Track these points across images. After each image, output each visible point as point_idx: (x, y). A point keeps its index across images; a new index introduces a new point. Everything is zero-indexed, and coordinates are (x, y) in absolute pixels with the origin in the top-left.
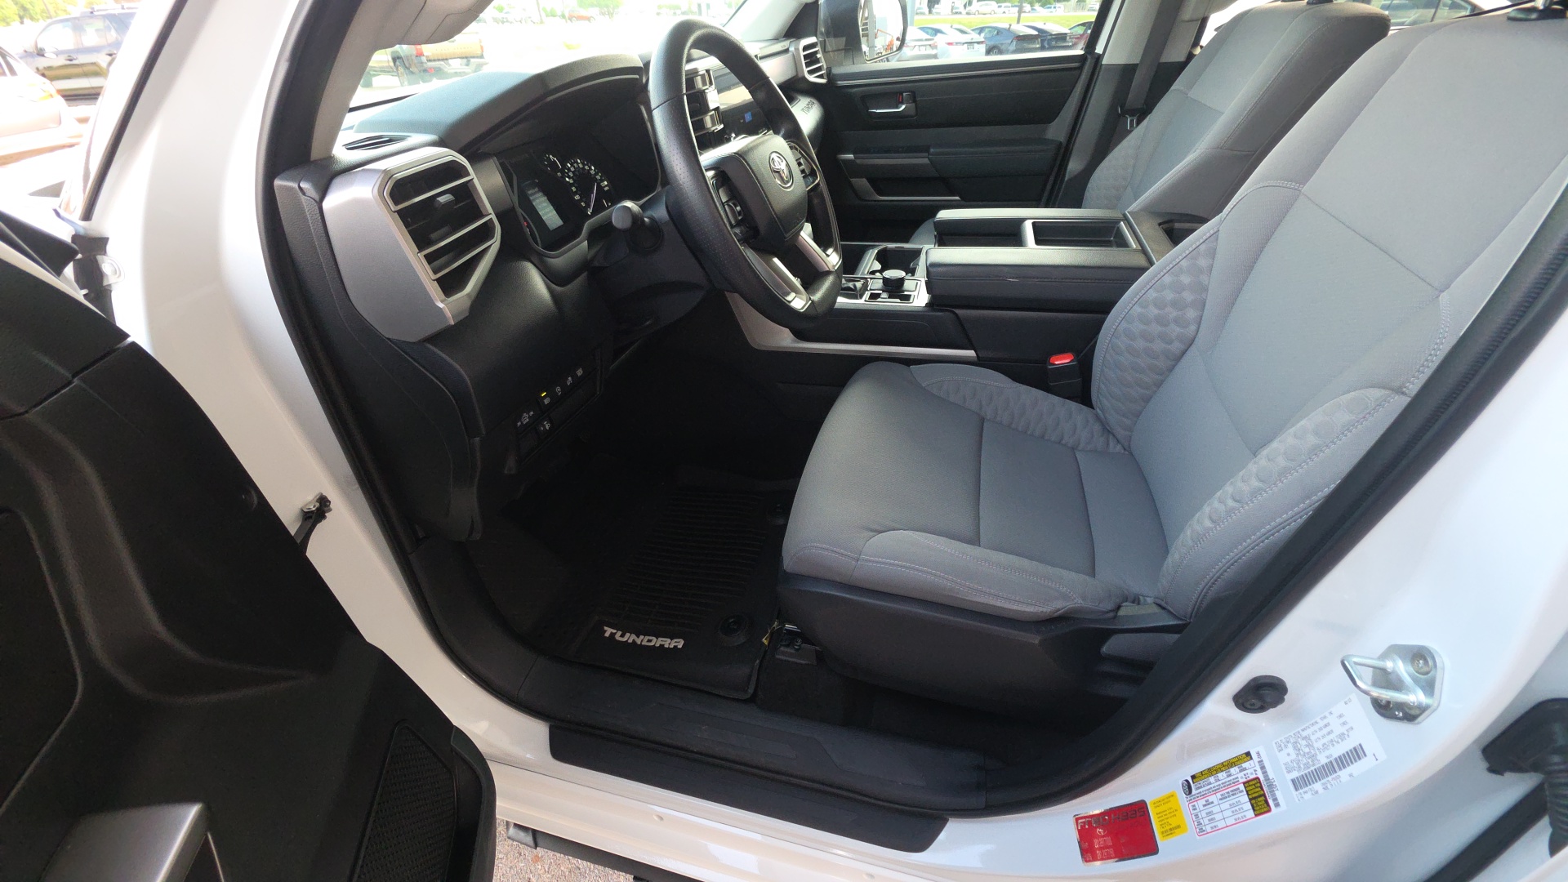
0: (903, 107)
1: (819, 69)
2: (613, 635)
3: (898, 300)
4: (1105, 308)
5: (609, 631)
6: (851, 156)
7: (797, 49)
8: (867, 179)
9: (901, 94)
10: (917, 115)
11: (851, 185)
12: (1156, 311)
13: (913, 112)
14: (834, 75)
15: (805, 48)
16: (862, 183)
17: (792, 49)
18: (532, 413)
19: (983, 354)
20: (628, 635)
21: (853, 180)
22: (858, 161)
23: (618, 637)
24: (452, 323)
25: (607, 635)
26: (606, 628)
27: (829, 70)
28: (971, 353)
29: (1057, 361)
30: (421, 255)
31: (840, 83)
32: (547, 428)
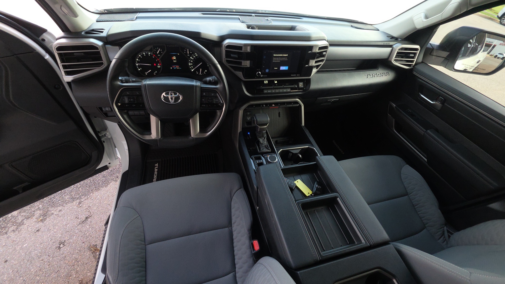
1: (412, 61)
5: (157, 165)
6: (394, 105)
7: (397, 47)
8: (395, 120)
9: (440, 96)
15: (402, 49)
16: (391, 119)
17: (394, 46)
25: (156, 165)
27: (416, 65)
30: (61, 64)
31: (415, 73)
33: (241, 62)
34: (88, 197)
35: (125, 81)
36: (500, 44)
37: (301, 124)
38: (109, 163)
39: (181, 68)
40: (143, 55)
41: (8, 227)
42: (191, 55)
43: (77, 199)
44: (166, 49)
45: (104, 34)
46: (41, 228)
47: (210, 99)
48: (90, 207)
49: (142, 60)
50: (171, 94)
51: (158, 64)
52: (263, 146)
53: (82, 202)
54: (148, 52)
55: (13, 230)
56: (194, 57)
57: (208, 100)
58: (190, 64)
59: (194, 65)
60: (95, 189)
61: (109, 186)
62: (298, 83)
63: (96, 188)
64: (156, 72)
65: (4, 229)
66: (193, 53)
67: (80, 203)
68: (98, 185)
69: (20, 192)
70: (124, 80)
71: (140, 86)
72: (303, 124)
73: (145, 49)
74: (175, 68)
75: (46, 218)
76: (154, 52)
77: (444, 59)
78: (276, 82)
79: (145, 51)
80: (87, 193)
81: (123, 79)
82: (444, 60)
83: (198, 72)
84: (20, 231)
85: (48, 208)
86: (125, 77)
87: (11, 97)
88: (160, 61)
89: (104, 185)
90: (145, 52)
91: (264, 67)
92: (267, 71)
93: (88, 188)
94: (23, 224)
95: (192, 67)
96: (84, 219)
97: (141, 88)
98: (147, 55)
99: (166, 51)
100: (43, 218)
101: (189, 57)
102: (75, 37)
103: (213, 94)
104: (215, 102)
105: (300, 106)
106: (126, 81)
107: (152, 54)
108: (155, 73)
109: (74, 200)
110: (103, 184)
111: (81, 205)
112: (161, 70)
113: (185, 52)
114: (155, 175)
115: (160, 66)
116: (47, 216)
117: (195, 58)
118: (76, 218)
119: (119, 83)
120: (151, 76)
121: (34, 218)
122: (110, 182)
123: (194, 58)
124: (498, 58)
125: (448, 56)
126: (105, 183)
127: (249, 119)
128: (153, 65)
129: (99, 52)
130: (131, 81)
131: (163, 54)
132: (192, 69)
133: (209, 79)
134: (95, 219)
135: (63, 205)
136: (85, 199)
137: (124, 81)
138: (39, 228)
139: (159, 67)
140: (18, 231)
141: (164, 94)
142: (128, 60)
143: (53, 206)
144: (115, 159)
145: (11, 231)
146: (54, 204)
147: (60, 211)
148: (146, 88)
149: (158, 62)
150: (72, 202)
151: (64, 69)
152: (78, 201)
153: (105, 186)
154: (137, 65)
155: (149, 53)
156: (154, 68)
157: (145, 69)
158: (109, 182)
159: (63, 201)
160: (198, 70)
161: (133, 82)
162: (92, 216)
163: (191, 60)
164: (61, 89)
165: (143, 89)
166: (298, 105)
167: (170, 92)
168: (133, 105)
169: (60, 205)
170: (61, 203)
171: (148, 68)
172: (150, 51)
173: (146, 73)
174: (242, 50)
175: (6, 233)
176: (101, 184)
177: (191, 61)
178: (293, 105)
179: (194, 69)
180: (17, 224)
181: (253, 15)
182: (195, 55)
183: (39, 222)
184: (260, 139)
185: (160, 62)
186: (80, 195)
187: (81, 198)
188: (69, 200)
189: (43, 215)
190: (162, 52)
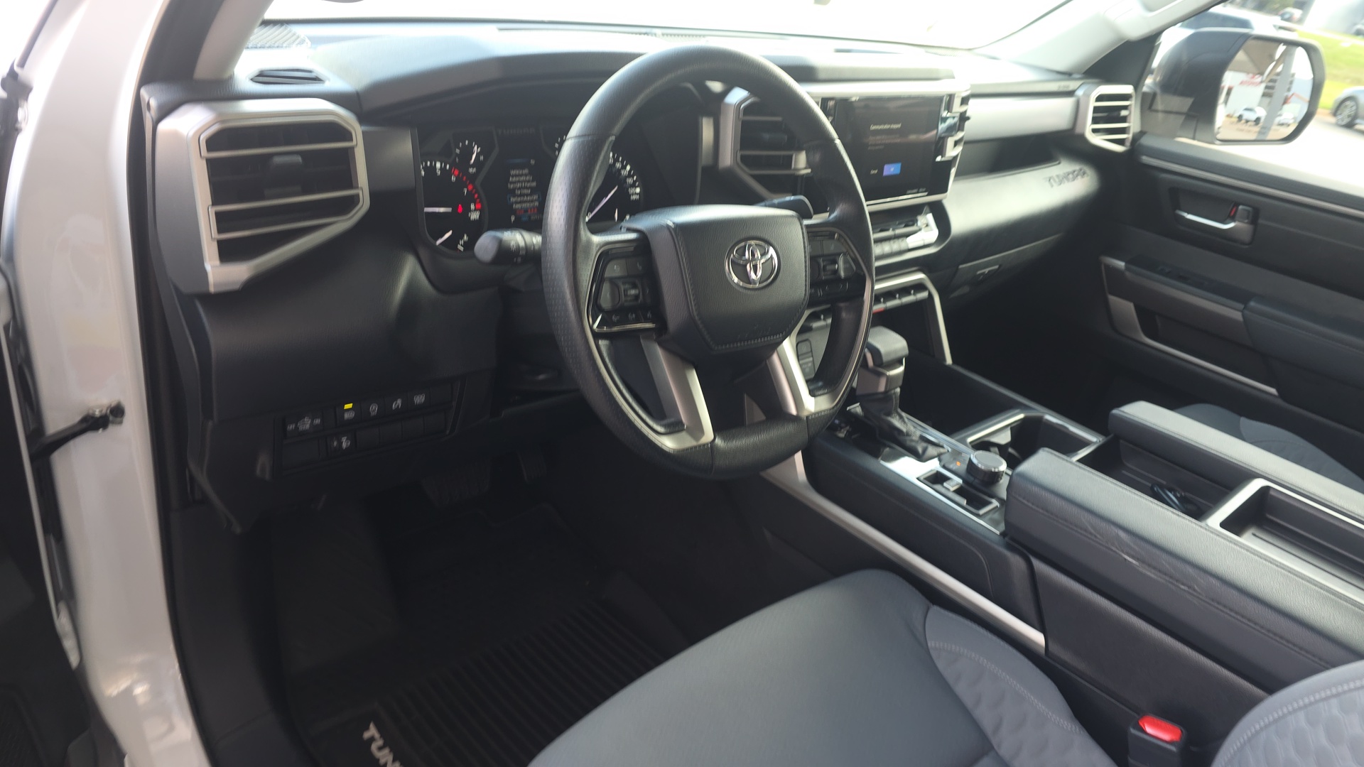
0: (1231, 225)
1: (1123, 131)
2: (372, 739)
3: (964, 502)
4: (1272, 684)
5: (372, 731)
6: (1121, 264)
7: (1087, 95)
8: (1136, 307)
9: (1237, 205)
10: (1250, 243)
11: (1106, 303)
12: (1324, 741)
13: (1246, 237)
14: (1140, 145)
15: (1100, 98)
16: (1124, 308)
17: (1080, 93)
18: (317, 421)
19: (1056, 649)
20: (386, 751)
21: (1113, 299)
22: (1128, 274)
23: (374, 747)
24: (212, 289)
25: (367, 735)
26: (372, 726)
27: (1136, 139)
28: (1037, 637)
29: (1154, 725)
30: (212, 211)
31: (1146, 159)
32: (344, 445)
33: (790, 158)
36: (1242, 83)
37: (944, 359)
44: (496, 143)
51: (472, 207)
54: (433, 158)
62: (916, 218)
72: (949, 361)
74: (524, 218)
76: (456, 159)
77: (1182, 118)
82: (1185, 119)
88: (475, 193)
98: (431, 170)
99: (499, 154)
103: (833, 246)
104: (843, 274)
105: (931, 298)
107: (449, 167)
108: (462, 242)
115: (477, 213)
124: (1247, 121)
125: (1192, 107)
128: (455, 208)
129: (351, 151)
131: (487, 166)
139: (473, 216)
149: (470, 198)
151: (219, 233)
155: (439, 165)
156: (459, 223)
166: (926, 294)
168: (630, 317)
171: (441, 223)
172: (445, 154)
173: (439, 243)
178: (915, 295)
181: (659, 31)
185: (478, 198)
190: (483, 159)
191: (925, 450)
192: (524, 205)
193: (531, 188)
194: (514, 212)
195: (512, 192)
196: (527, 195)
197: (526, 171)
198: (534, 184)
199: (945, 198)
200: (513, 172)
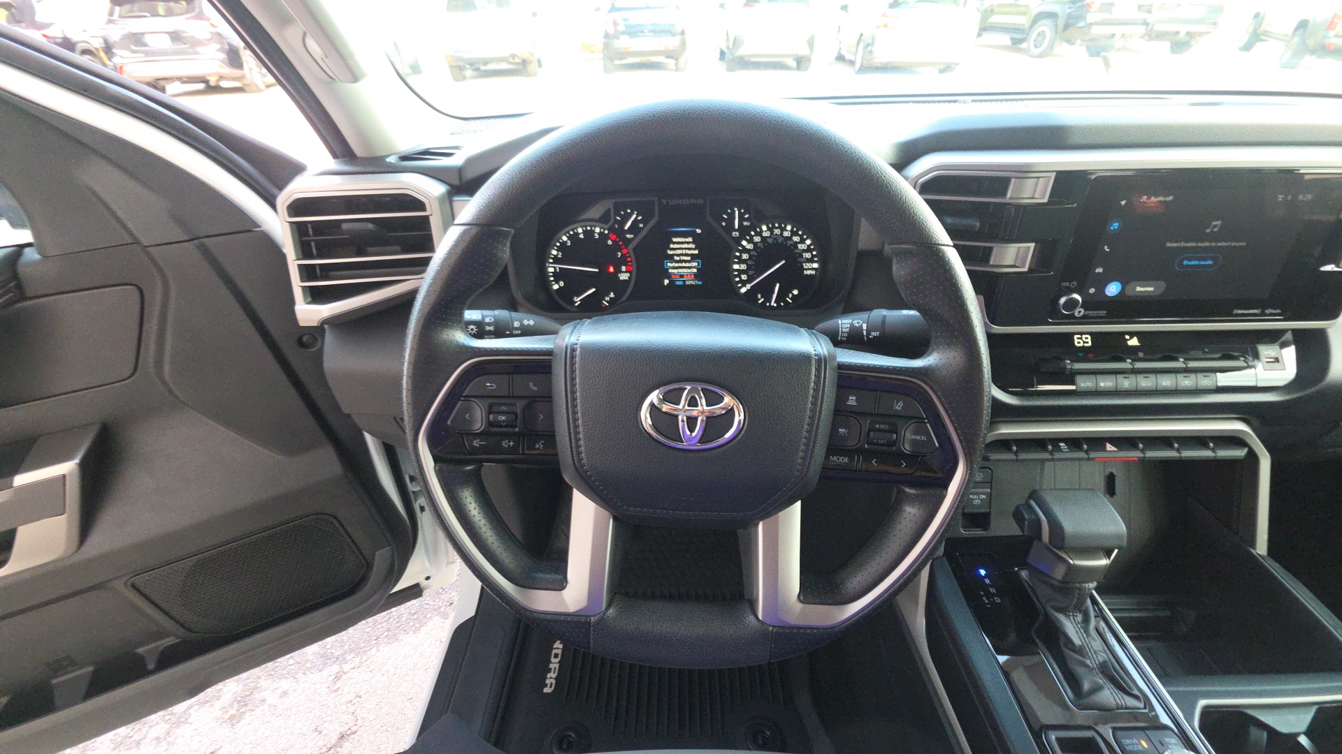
30: (296, 264)
33: (991, 249)
34: (365, 658)
35: (491, 328)
37: (1253, 543)
38: (428, 578)
39: (700, 283)
40: (574, 238)
41: (150, 724)
42: (744, 232)
43: (335, 662)
44: (657, 212)
45: (457, 160)
46: (221, 747)
47: (880, 430)
48: (360, 697)
49: (569, 254)
50: (693, 398)
51: (624, 268)
52: (1087, 666)
53: (345, 673)
54: (591, 223)
55: (157, 738)
56: (757, 239)
57: (871, 434)
58: (736, 267)
59: (752, 270)
60: (386, 634)
61: (424, 630)
62: (1256, 348)
63: (390, 633)
64: (612, 295)
65: (139, 729)
66: (753, 227)
67: (338, 677)
68: (398, 622)
69: (151, 667)
70: (489, 324)
71: (549, 353)
72: (1261, 547)
73: (585, 216)
74: (678, 283)
75: (243, 712)
76: (613, 226)
78: (1134, 342)
79: (582, 221)
80: (363, 645)
81: (487, 320)
83: (762, 297)
84: (173, 744)
85: (259, 678)
86: (497, 312)
87: (167, 368)
88: (629, 257)
89: (411, 624)
90: (583, 224)
91: (1099, 270)
92: (1113, 289)
93: (369, 629)
94: (185, 722)
95: (744, 277)
96: (334, 737)
97: (550, 361)
98: (589, 234)
99: (658, 222)
100: (236, 712)
101: (738, 241)
102: (362, 169)
103: (901, 404)
104: (907, 448)
105: (1253, 457)
106: (496, 327)
107: (606, 232)
108: (607, 299)
109: (326, 663)
110: (409, 623)
111: (337, 687)
112: (629, 290)
113: (724, 224)
114: (556, 656)
115: (628, 275)
116: (248, 708)
117: (759, 245)
118: (316, 730)
119: (460, 337)
120: (592, 309)
121: (218, 704)
122: (428, 616)
123: (755, 244)
126: (415, 617)
127: (977, 502)
128: (603, 269)
129: (426, 219)
130: (516, 329)
131: (644, 233)
132: (744, 283)
133: (852, 325)
134: (363, 746)
135: (297, 677)
136: (353, 665)
137: (488, 328)
138: (218, 747)
139: (624, 277)
140: (169, 743)
141: (654, 397)
142: (513, 231)
143: (271, 675)
144: (448, 563)
145: (152, 740)
146: (277, 667)
147: (285, 694)
148: (573, 364)
149: (623, 261)
150: (320, 671)
151: (302, 281)
152: (336, 668)
153: (413, 628)
154: (551, 270)
155: (597, 230)
156: (606, 282)
157: (575, 283)
158: (426, 617)
159: (299, 660)
160: (766, 288)
161: (526, 332)
162: (357, 733)
163: (745, 250)
164: (314, 349)
165: (559, 370)
166: (1240, 453)
167: (689, 388)
168: (505, 444)
169: (289, 672)
170: (292, 667)
171: (587, 280)
172: (603, 220)
173: (578, 300)
174: (1004, 194)
175: (138, 743)
176: (404, 619)
177: (741, 256)
178: (1213, 450)
179: (749, 286)
180: (174, 719)
182: (759, 234)
183: (224, 724)
184: (1061, 617)
185: (631, 261)
186: (346, 647)
187: (345, 661)
188: (314, 660)
189: (239, 701)
190: (641, 225)
191: (1096, 689)
192: (680, 270)
193: (691, 255)
194: (669, 276)
195: (671, 258)
196: (686, 261)
197: (690, 239)
198: (696, 252)
199: (1331, 326)
200: (674, 240)
